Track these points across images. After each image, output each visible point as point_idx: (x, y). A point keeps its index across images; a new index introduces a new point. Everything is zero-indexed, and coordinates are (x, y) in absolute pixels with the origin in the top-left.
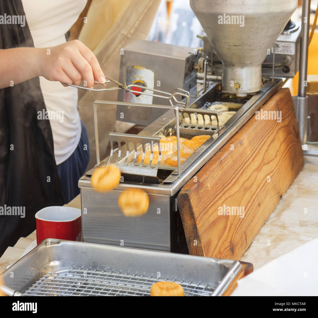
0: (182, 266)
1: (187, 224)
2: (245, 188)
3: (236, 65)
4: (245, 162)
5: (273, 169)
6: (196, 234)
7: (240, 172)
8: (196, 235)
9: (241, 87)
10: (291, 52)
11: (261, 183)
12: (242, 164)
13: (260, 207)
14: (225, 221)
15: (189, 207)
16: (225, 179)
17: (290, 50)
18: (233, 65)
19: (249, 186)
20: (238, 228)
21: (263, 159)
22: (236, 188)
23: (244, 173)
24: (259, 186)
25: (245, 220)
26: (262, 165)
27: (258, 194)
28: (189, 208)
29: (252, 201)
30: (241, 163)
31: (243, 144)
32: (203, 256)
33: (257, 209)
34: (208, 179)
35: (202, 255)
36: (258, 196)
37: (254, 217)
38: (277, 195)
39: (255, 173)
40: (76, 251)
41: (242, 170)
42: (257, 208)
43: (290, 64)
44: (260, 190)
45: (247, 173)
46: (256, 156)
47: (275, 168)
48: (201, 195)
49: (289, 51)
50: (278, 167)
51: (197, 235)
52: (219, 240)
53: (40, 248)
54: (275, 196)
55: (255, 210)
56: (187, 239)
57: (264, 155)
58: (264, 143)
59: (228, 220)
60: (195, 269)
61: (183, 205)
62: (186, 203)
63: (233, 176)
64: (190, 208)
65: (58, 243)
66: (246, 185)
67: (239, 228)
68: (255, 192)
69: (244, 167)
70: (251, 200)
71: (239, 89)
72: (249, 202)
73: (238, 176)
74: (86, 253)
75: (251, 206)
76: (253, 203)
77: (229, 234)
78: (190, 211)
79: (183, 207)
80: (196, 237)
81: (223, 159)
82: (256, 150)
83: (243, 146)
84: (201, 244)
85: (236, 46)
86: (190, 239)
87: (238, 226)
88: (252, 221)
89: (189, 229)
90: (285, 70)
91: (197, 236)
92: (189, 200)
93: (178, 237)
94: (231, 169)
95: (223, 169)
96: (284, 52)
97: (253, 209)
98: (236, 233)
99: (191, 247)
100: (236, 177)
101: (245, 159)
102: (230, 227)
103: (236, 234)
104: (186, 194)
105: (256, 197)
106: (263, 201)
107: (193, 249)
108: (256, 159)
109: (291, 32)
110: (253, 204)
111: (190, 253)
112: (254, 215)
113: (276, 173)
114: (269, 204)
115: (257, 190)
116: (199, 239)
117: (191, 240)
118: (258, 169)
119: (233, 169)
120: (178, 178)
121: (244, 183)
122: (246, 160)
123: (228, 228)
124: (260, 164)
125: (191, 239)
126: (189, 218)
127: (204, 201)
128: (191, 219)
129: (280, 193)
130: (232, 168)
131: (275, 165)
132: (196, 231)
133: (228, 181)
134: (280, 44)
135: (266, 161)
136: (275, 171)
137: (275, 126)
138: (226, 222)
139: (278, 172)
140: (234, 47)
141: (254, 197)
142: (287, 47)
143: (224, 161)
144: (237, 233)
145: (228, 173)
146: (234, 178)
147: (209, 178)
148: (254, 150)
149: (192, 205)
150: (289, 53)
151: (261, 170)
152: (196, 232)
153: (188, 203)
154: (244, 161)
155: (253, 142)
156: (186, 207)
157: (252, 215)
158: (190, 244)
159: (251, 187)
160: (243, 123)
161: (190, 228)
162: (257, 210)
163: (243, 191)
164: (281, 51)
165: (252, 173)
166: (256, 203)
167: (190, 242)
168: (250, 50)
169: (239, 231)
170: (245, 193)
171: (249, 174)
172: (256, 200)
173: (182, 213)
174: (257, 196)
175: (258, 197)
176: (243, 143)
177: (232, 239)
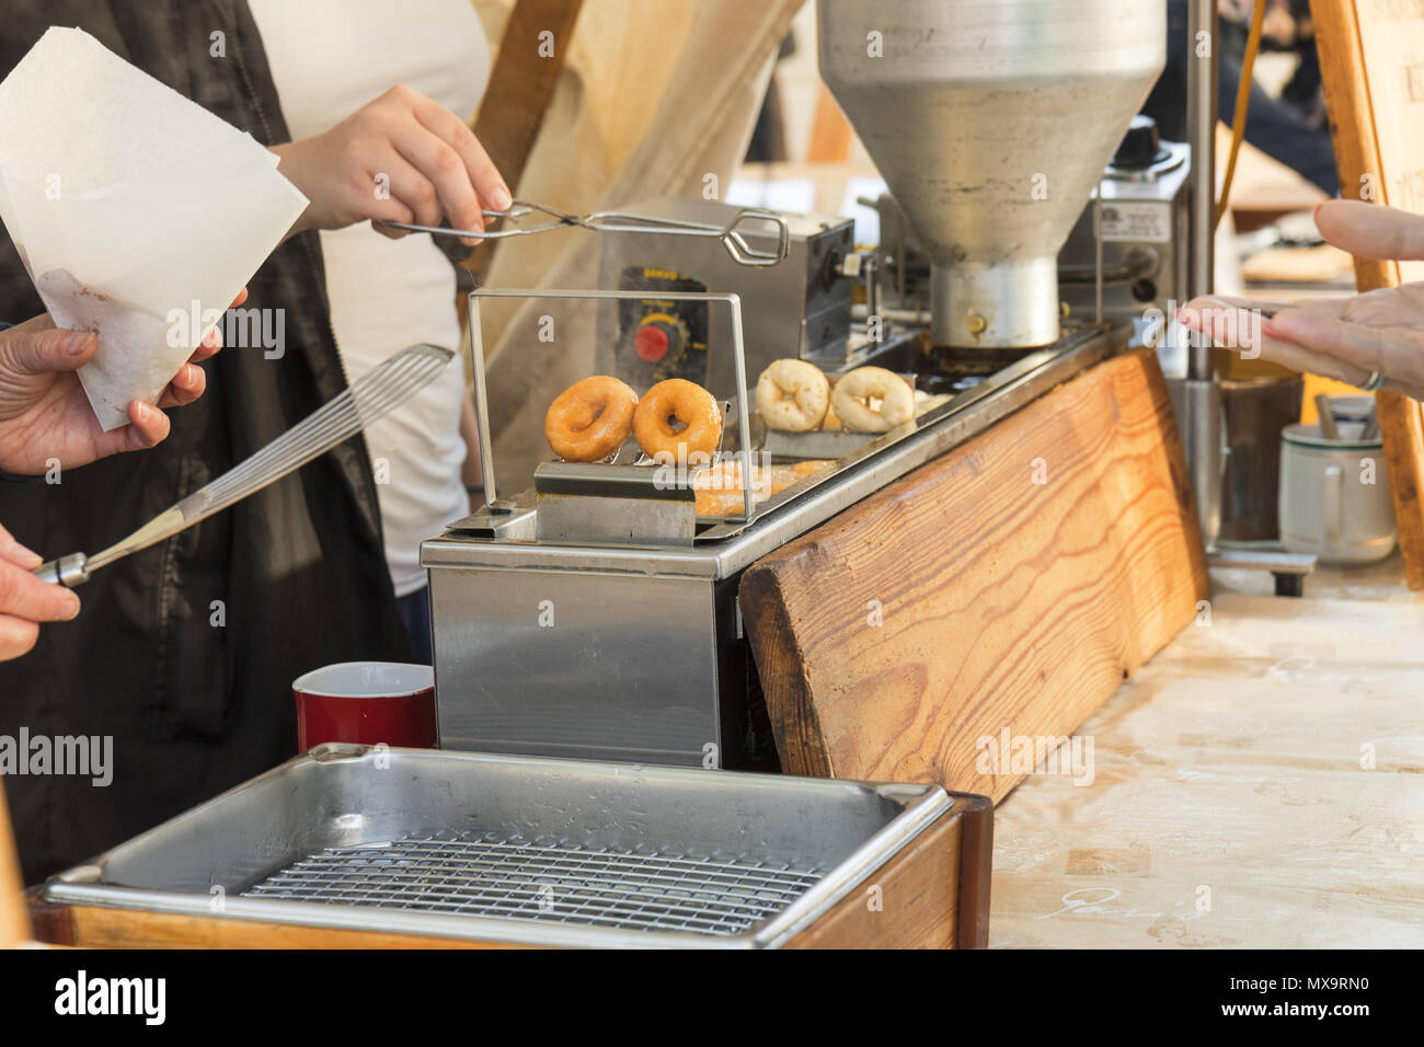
0: (759, 813)
1: (773, 671)
2: (989, 610)
3: (969, 257)
4: (987, 528)
5: (1094, 577)
6: (801, 704)
7: (971, 555)
8: (802, 710)
9: (990, 328)
10: (1158, 234)
11: (1048, 610)
12: (978, 531)
13: (1046, 682)
14: (913, 691)
15: (776, 613)
16: (911, 560)
17: (1156, 228)
18: (962, 258)
19: (1004, 609)
20: (962, 726)
21: (1057, 537)
22: (956, 598)
23: (986, 560)
24: (1041, 618)
25: (989, 709)
26: (1054, 552)
27: (1037, 640)
28: (776, 619)
29: (1014, 656)
30: (975, 529)
31: (982, 472)
32: (827, 776)
33: (1032, 688)
34: (848, 543)
35: (825, 774)
36: (1039, 645)
37: (1022, 710)
38: (1110, 663)
39: (1027, 574)
40: (415, 778)
41: (976, 550)
42: (1035, 682)
43: (1158, 272)
44: (1047, 632)
45: (994, 563)
46: (1028, 520)
47: (1101, 578)
48: (820, 586)
49: (1152, 231)
50: (1112, 576)
51: (808, 708)
52: (888, 745)
53: (297, 767)
54: (1101, 666)
55: (1025, 686)
56: (773, 724)
57: (1061, 525)
58: (1062, 488)
59: (923, 689)
60: (801, 819)
61: (758, 611)
62: (768, 603)
63: (944, 560)
64: (782, 617)
65: (358, 754)
66: (993, 599)
67: (967, 728)
68: (1027, 633)
69: (986, 543)
70: (1010, 651)
71: (981, 336)
72: (1004, 656)
73: (961, 563)
74: (449, 784)
75: (1010, 671)
76: (1018, 662)
77: (926, 735)
78: (779, 628)
79: (759, 615)
80: (802, 715)
81: (908, 499)
82: (1029, 501)
83: (980, 477)
84: (820, 738)
85: (966, 190)
86: (783, 722)
87: (960, 721)
88: (1014, 719)
89: (778, 688)
90: (1140, 290)
91: (808, 713)
92: (778, 590)
93: (751, 728)
94: (935, 534)
95: (904, 529)
96: (1135, 233)
97: (1019, 681)
98: (953, 739)
99: (786, 751)
100: (954, 566)
101: (987, 517)
102: (932, 716)
103: (955, 743)
104: (767, 572)
105: (1029, 648)
106: (1055, 669)
107: (793, 755)
108: (1029, 529)
109: (1159, 175)
110: (1021, 667)
111: (784, 768)
112: (1023, 702)
113: (1103, 595)
114: (1079, 684)
115: (1033, 626)
116: (813, 721)
117: (788, 725)
118: (1041, 562)
119: (941, 538)
120: (745, 530)
121: (984, 591)
122: (991, 524)
123: (925, 717)
124: (1046, 550)
125: (786, 722)
126: (777, 652)
127: (832, 607)
128: (784, 654)
129: (1121, 661)
130: (939, 535)
131: (1100, 568)
132: (801, 693)
133: (921, 569)
134: (1123, 209)
135: (1065, 545)
136: (1102, 584)
137: (1103, 446)
138: (916, 693)
139: (1112, 593)
140: (961, 194)
141: (1023, 645)
142: (1144, 217)
143: (912, 506)
144: (956, 740)
145: (925, 547)
146: (946, 565)
147: (852, 541)
148: (1024, 499)
149: (788, 608)
150: (1153, 238)
151: (1047, 568)
152: (804, 698)
153: (773, 601)
154: (983, 526)
155: (1017, 476)
156: (769, 615)
157: (1017, 698)
158: (783, 741)
159: (1010, 610)
160: (988, 417)
161: (782, 687)
162: (1033, 693)
163: (983, 616)
164: (1125, 233)
165: (1015, 569)
166: (1030, 669)
167: (783, 733)
168: (1015, 202)
169: (966, 735)
170: (989, 624)
171: (1002, 568)
172: (1030, 656)
173: (756, 635)
174: (1033, 644)
175: (1038, 651)
176: (982, 468)
177: (938, 754)
